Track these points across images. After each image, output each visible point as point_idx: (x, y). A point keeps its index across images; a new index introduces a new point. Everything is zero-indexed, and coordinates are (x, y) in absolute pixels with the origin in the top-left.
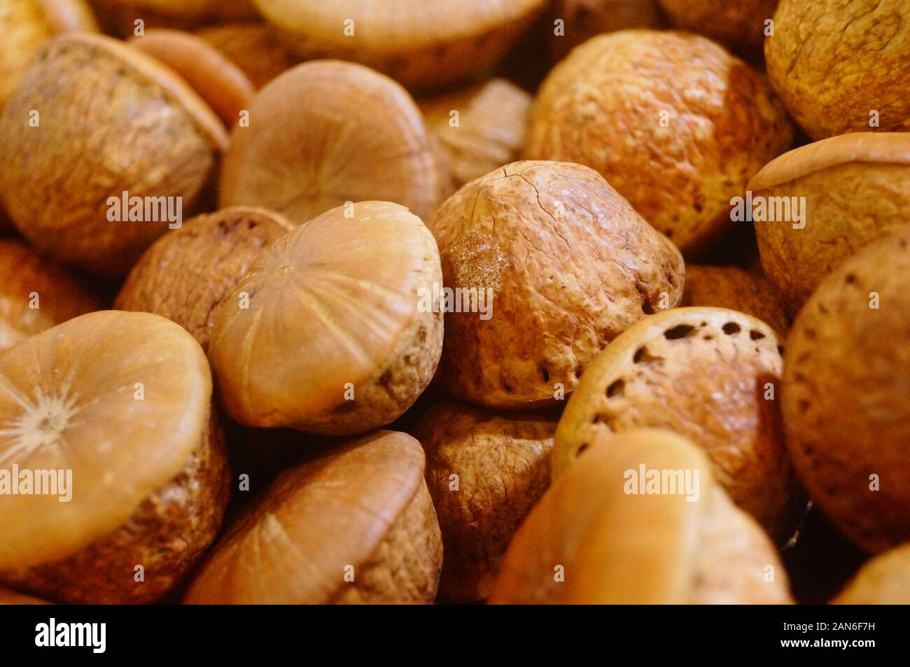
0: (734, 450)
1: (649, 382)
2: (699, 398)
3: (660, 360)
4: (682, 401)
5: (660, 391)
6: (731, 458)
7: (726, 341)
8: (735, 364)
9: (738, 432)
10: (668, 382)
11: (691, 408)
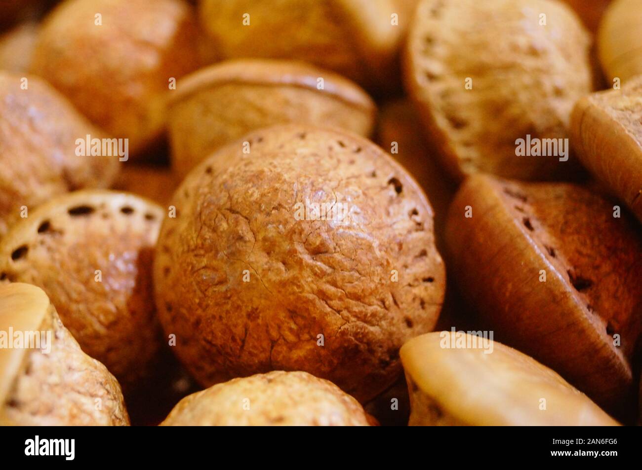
0: (111, 307)
1: (49, 249)
2: (86, 262)
3: (61, 232)
4: (72, 265)
5: (57, 256)
6: (106, 312)
7: (121, 221)
8: (125, 238)
9: (115, 292)
10: (64, 250)
11: (78, 271)
